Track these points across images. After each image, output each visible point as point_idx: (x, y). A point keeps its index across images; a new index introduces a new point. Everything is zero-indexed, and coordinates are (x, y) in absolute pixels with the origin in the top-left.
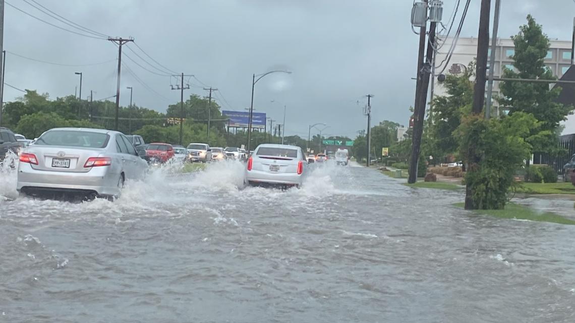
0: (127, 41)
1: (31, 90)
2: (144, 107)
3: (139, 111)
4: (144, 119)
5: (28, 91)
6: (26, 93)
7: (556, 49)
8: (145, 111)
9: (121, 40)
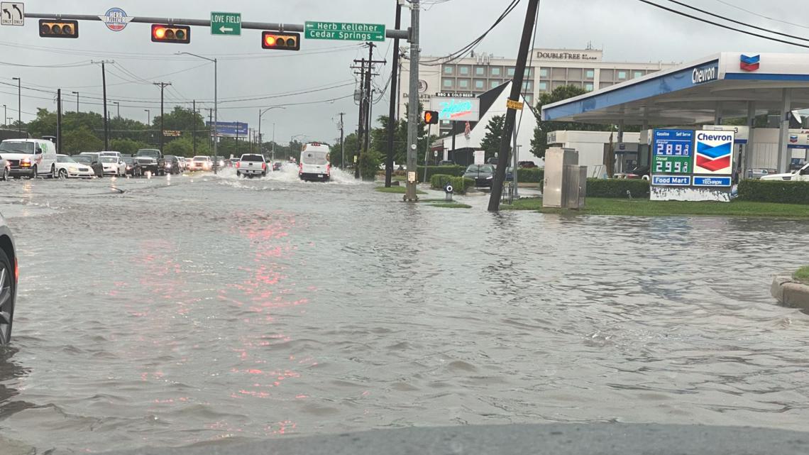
0: (167, 84)
1: (42, 108)
2: (129, 119)
3: (125, 123)
4: (130, 130)
5: (40, 109)
6: (38, 111)
7: (502, 66)
8: (131, 122)
9: (163, 84)
